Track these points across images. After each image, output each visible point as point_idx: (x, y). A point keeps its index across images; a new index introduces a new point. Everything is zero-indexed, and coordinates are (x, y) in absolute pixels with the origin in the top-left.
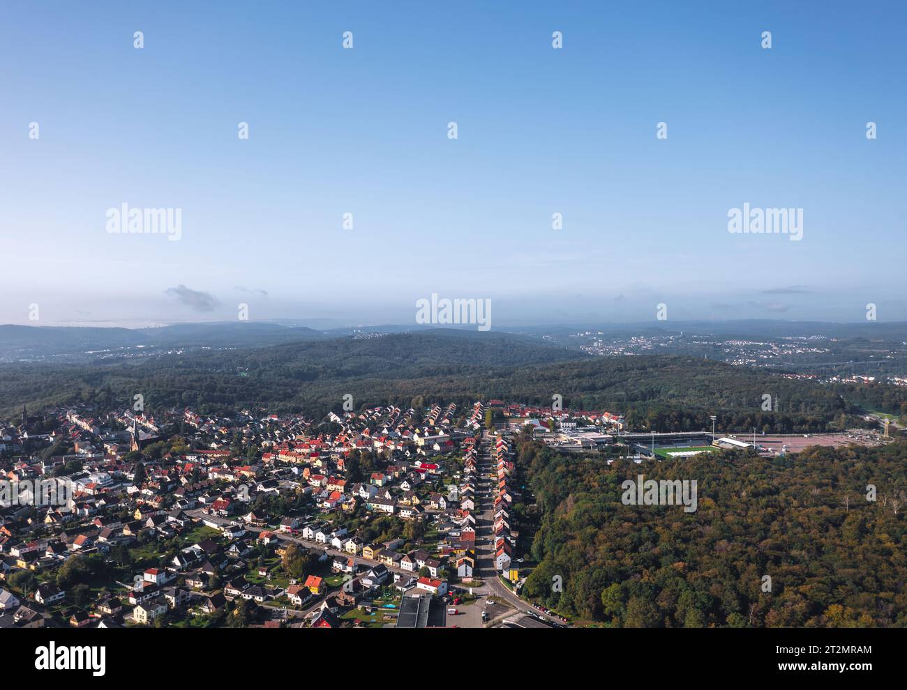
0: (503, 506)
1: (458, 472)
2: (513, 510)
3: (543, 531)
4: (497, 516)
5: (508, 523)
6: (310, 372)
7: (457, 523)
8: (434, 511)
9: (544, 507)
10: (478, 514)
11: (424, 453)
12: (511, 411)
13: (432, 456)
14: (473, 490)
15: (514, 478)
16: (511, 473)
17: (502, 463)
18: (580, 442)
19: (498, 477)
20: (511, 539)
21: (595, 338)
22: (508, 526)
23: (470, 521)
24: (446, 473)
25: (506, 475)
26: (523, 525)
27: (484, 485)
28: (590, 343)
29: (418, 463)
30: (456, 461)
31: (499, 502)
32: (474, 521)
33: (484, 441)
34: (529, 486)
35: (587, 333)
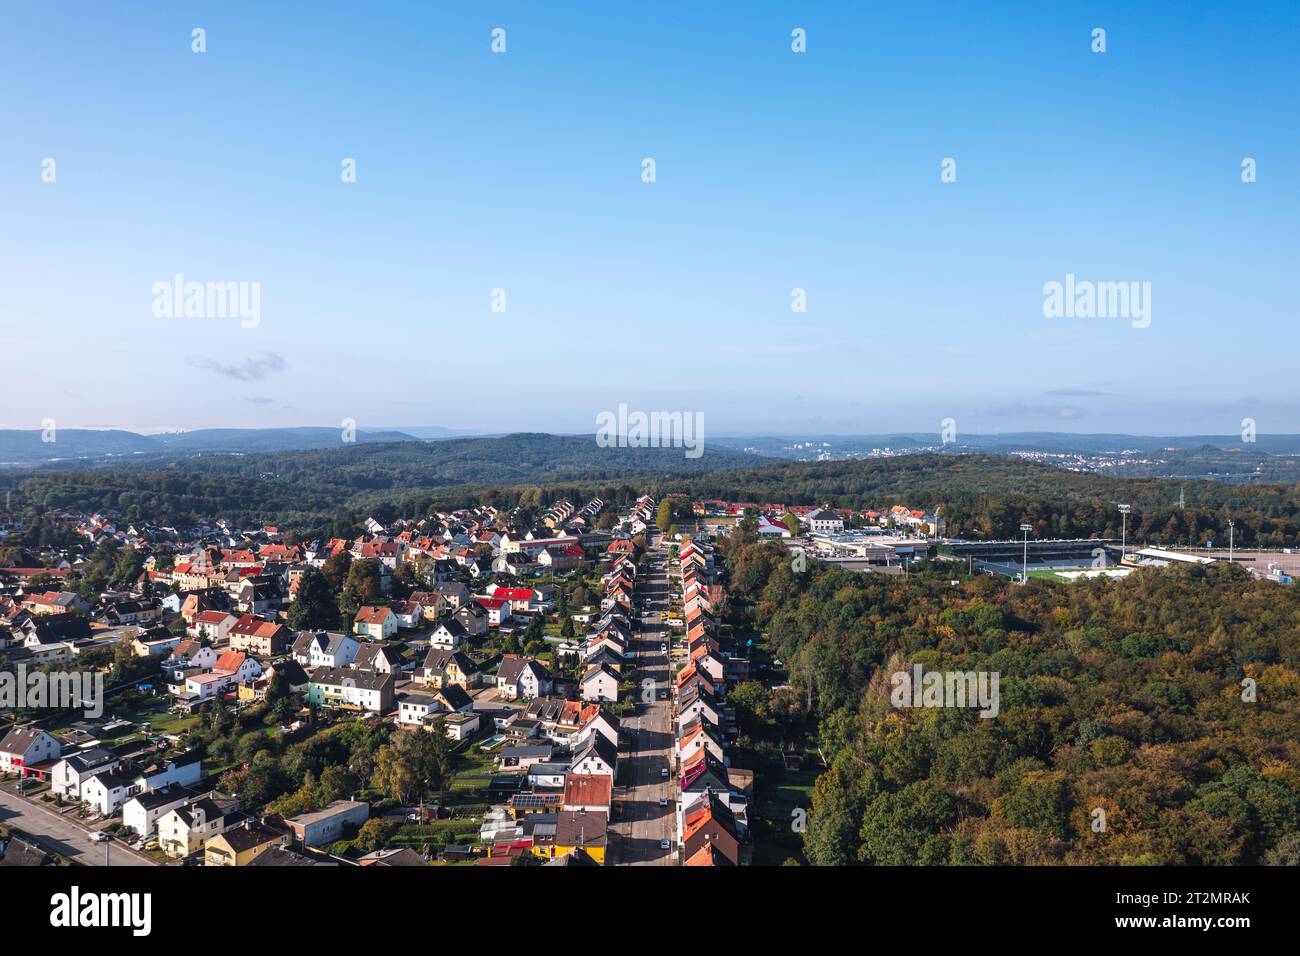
0: (702, 689)
1: (587, 609)
2: (731, 703)
3: (842, 774)
4: (684, 719)
5: (719, 743)
6: (378, 478)
7: (562, 741)
8: (500, 706)
9: (815, 691)
10: (627, 714)
11: (513, 570)
12: (707, 507)
13: (532, 576)
14: (618, 649)
15: (724, 620)
16: (717, 608)
17: (693, 586)
18: (862, 551)
19: (684, 619)
20: (732, 800)
21: (819, 450)
22: (718, 753)
23: (601, 740)
24: (555, 610)
25: (705, 612)
26: (761, 746)
27: (650, 637)
28: (814, 456)
29: (492, 589)
30: (585, 586)
31: (687, 679)
32: (612, 736)
33: (653, 551)
34: (763, 641)
35: (808, 445)
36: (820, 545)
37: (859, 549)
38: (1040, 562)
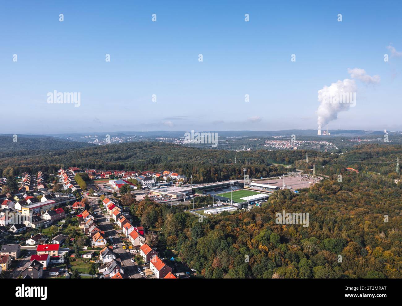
12: (92, 175)
13: (43, 227)
18: (175, 197)
21: (94, 138)
28: (93, 140)
35: (89, 136)
36: (153, 193)
37: (173, 195)
38: (222, 190)
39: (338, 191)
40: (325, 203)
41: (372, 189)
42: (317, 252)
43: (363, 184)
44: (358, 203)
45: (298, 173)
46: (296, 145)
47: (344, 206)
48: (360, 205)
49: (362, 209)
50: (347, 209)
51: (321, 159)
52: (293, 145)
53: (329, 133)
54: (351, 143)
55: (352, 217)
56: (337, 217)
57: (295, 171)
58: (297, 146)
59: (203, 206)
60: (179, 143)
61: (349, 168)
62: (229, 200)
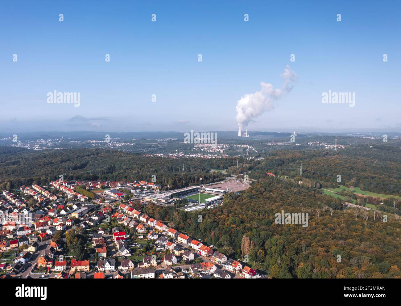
11: (92, 224)
18: (164, 200)
24: (131, 236)
36: (146, 199)
37: (162, 200)
38: (187, 194)
39: (264, 192)
40: (257, 200)
41: (284, 190)
42: (259, 227)
43: (279, 186)
44: (276, 199)
45: (233, 178)
46: (222, 148)
47: (268, 202)
48: (277, 201)
49: (279, 203)
50: (270, 204)
51: (248, 165)
52: (219, 149)
53: (248, 135)
54: (267, 146)
55: (274, 208)
56: (266, 209)
57: (230, 176)
58: (223, 150)
59: (182, 206)
60: (113, 146)
61: (268, 173)
62: (197, 202)
